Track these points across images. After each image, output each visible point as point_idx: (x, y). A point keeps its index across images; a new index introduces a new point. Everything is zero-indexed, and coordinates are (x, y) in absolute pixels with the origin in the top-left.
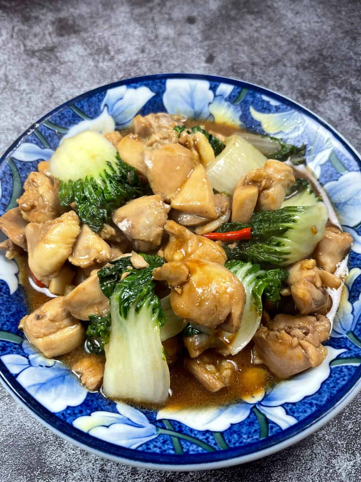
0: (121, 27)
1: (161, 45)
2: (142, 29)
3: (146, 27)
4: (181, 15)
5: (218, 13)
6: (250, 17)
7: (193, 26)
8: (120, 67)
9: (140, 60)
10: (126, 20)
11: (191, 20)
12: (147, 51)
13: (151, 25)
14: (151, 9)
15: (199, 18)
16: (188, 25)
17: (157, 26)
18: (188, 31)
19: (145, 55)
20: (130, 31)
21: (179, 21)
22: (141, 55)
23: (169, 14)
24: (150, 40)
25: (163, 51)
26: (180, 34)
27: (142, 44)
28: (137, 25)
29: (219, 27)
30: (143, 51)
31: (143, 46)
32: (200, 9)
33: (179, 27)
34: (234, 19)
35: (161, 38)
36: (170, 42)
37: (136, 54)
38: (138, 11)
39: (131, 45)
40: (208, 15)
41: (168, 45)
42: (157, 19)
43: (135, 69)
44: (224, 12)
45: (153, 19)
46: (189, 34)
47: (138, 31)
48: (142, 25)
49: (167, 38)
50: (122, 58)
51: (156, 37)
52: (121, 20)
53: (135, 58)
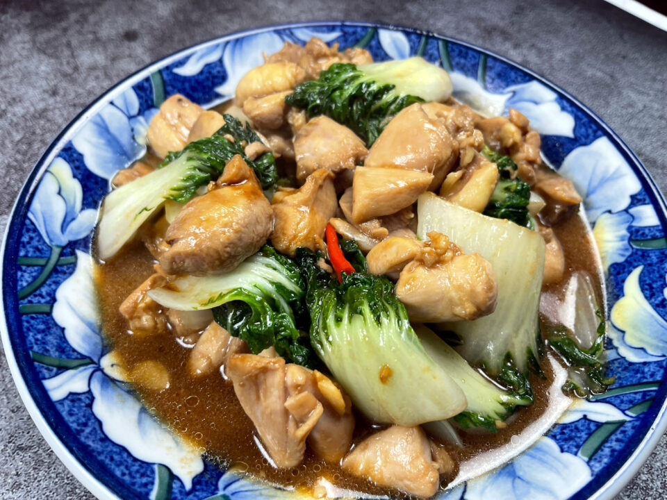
0: (17, 65)
1: (85, 79)
2: (52, 61)
3: (57, 58)
4: (114, 32)
5: (172, 20)
6: (221, 18)
7: (133, 44)
8: (17, 124)
9: (51, 107)
10: (25, 53)
11: (130, 36)
12: (61, 92)
13: (67, 52)
14: (65, 30)
15: (143, 31)
16: (126, 43)
17: (75, 54)
18: (127, 52)
19: (58, 99)
20: (32, 68)
21: (110, 40)
22: (51, 101)
23: (94, 33)
24: (65, 75)
25: (88, 87)
26: (114, 59)
27: (52, 83)
28: (43, 57)
29: (176, 38)
30: (54, 93)
31: (55, 86)
32: (144, 18)
33: (111, 48)
34: (198, 24)
35: (83, 69)
36: (99, 73)
37: (43, 100)
38: (44, 36)
39: (34, 87)
40: (156, 25)
41: (97, 78)
42: (74, 42)
43: (42, 122)
44: (181, 17)
45: (69, 45)
46: (130, 56)
47: (44, 66)
48: (50, 56)
49: (93, 68)
50: (19, 110)
51: (76, 69)
52: (16, 55)
53: (41, 106)
